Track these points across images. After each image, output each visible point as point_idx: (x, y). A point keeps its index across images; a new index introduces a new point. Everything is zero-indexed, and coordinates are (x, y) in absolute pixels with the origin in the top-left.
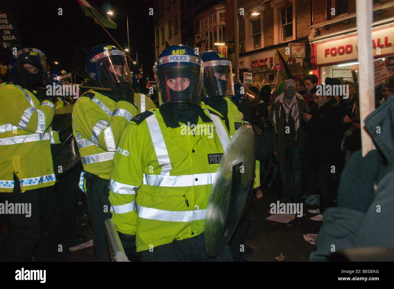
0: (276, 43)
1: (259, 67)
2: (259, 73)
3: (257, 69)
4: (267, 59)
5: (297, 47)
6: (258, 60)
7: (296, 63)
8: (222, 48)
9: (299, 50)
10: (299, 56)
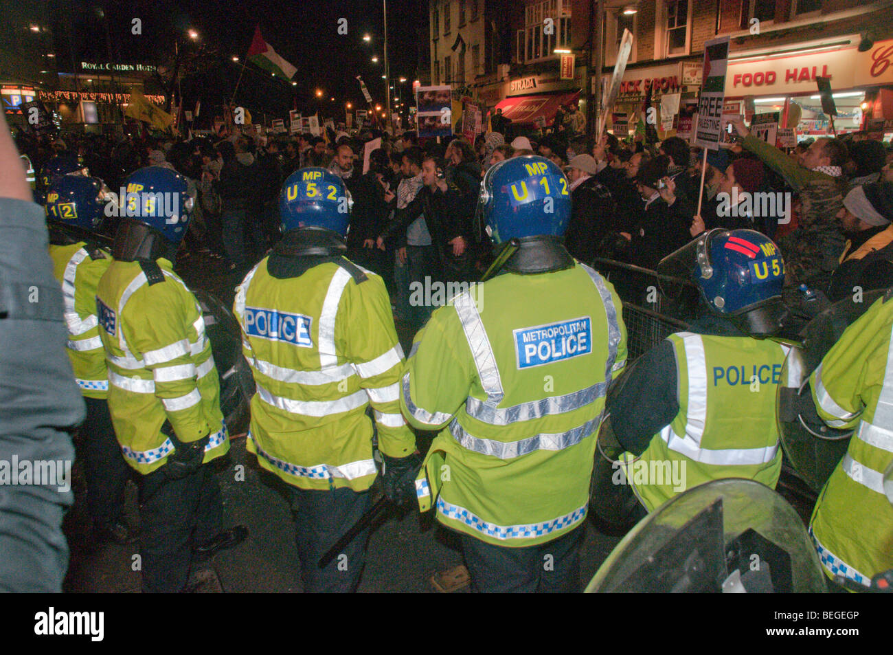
0: (656, 57)
1: (627, 93)
2: (627, 102)
3: (622, 96)
4: (640, 82)
5: (692, 68)
6: (625, 82)
7: (688, 91)
8: (566, 58)
9: (694, 74)
10: (694, 83)
